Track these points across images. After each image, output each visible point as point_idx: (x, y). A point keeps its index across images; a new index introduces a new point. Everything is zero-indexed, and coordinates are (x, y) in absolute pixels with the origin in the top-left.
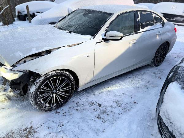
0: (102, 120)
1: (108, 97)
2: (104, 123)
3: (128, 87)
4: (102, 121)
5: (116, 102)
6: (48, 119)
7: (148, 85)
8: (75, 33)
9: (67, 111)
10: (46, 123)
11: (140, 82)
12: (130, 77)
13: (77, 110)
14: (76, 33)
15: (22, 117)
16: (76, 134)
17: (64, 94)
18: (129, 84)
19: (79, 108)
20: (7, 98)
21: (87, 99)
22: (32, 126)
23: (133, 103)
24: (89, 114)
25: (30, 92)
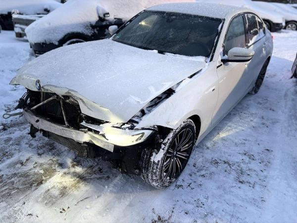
0: (248, 184)
1: (229, 148)
2: (253, 188)
3: (243, 129)
4: (250, 186)
5: (245, 154)
6: (174, 199)
7: (264, 121)
8: (173, 55)
9: (190, 181)
10: (177, 207)
11: (252, 119)
12: (234, 114)
13: (203, 176)
14: (175, 54)
15: (130, 205)
16: (232, 214)
17: (185, 155)
18: (240, 124)
19: (203, 172)
20: (78, 179)
21: (203, 156)
22: (159, 217)
23: (266, 151)
24: (224, 179)
25: (152, 160)
